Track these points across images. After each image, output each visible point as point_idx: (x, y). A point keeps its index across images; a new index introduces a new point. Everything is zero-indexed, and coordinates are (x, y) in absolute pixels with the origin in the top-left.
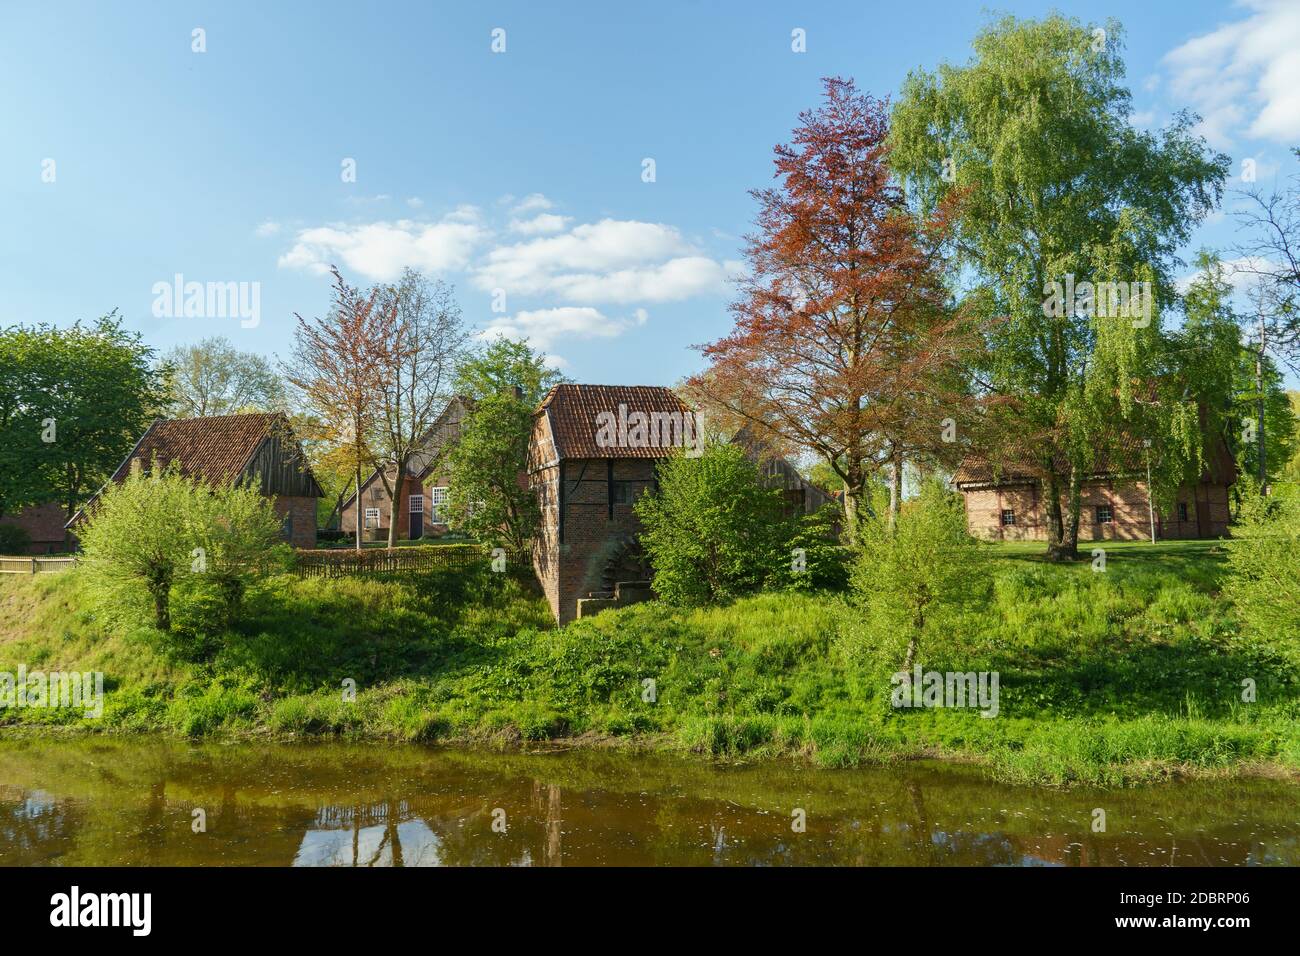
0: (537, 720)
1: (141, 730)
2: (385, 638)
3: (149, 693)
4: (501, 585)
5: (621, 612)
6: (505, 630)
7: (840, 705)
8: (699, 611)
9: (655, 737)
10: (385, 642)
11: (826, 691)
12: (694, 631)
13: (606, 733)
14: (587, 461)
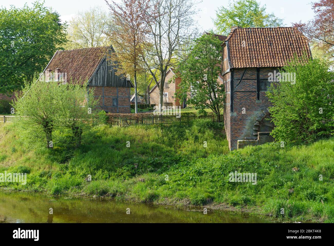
0: (199, 196)
1: (36, 191)
2: (144, 156)
3: (41, 176)
4: (204, 132)
5: (254, 147)
6: (202, 154)
8: (294, 148)
10: (144, 158)
12: (288, 158)
13: (230, 204)
14: (245, 69)
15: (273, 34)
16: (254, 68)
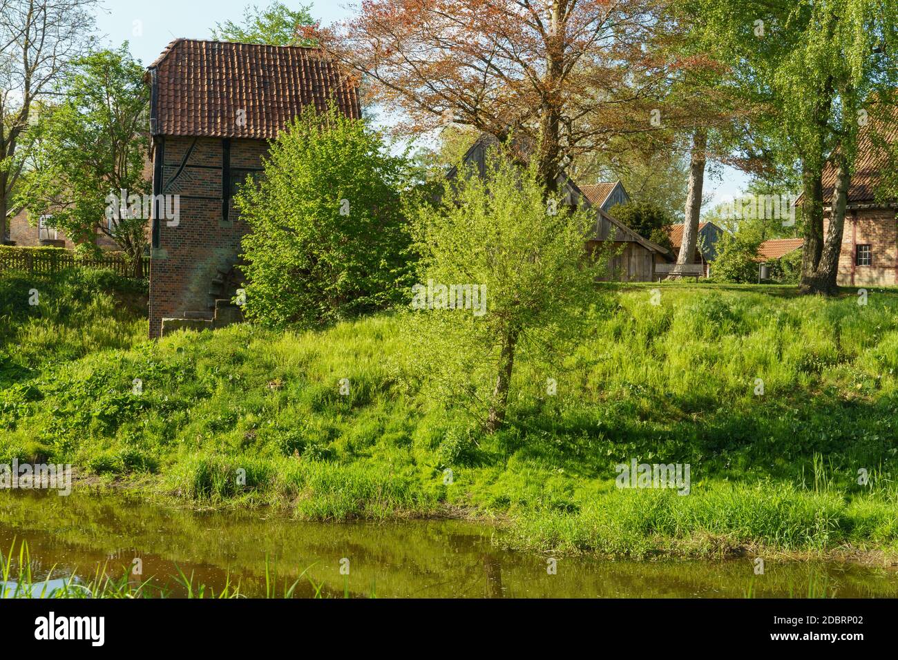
4: (88, 300)
5: (194, 334)
7: (393, 454)
8: (288, 336)
9: (146, 476)
11: (384, 437)
12: (267, 358)
13: (88, 471)
14: (194, 141)
15: (275, 60)
16: (215, 137)
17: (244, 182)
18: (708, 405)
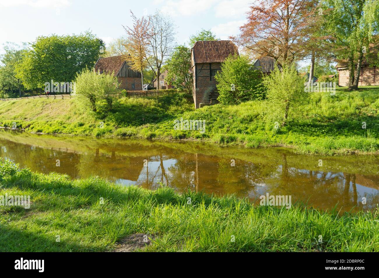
0: (177, 134)
1: (87, 135)
2: (148, 114)
3: (90, 127)
4: (181, 100)
5: (209, 107)
6: (181, 112)
7: (261, 132)
8: (230, 106)
9: (207, 139)
10: (147, 115)
11: (259, 128)
12: (227, 111)
13: (195, 138)
14: (203, 64)
15: (219, 44)
16: (208, 63)
17: (217, 73)
18: (335, 118)
